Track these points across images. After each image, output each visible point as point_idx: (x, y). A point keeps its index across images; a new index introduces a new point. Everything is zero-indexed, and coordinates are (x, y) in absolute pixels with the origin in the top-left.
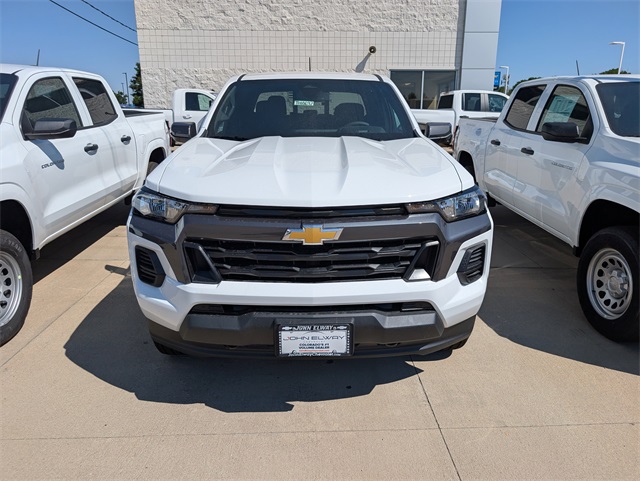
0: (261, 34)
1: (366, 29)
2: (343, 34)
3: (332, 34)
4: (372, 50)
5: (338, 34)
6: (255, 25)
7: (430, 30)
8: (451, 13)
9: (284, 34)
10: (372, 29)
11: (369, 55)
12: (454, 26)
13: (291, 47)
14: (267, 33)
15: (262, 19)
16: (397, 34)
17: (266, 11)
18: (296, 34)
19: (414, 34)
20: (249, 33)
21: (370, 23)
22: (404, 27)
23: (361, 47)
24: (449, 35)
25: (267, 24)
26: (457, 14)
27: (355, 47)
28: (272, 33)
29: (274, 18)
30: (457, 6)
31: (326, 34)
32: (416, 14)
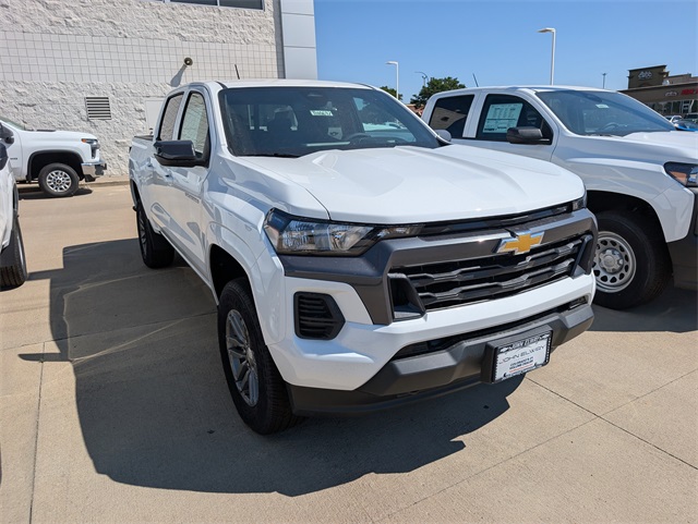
0: (38, 37)
1: (177, 38)
2: (150, 43)
3: (135, 42)
4: (188, 62)
5: (143, 42)
6: (27, 25)
7: (248, 43)
8: (267, 26)
9: (71, 39)
10: (184, 39)
11: (184, 67)
12: (272, 39)
13: (83, 55)
14: (46, 37)
15: (37, 18)
16: (212, 46)
17: (42, 9)
18: (88, 39)
19: (231, 46)
20: (20, 36)
21: (180, 32)
22: (220, 38)
23: (173, 58)
24: (268, 49)
25: (46, 26)
26: (273, 27)
27: (166, 58)
28: (54, 38)
29: (54, 19)
30: (272, 19)
31: (127, 42)
32: (231, 25)
